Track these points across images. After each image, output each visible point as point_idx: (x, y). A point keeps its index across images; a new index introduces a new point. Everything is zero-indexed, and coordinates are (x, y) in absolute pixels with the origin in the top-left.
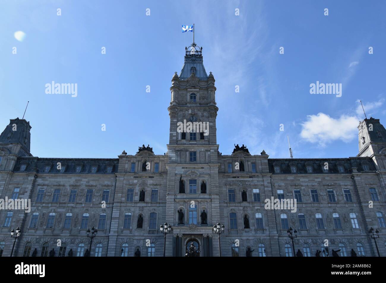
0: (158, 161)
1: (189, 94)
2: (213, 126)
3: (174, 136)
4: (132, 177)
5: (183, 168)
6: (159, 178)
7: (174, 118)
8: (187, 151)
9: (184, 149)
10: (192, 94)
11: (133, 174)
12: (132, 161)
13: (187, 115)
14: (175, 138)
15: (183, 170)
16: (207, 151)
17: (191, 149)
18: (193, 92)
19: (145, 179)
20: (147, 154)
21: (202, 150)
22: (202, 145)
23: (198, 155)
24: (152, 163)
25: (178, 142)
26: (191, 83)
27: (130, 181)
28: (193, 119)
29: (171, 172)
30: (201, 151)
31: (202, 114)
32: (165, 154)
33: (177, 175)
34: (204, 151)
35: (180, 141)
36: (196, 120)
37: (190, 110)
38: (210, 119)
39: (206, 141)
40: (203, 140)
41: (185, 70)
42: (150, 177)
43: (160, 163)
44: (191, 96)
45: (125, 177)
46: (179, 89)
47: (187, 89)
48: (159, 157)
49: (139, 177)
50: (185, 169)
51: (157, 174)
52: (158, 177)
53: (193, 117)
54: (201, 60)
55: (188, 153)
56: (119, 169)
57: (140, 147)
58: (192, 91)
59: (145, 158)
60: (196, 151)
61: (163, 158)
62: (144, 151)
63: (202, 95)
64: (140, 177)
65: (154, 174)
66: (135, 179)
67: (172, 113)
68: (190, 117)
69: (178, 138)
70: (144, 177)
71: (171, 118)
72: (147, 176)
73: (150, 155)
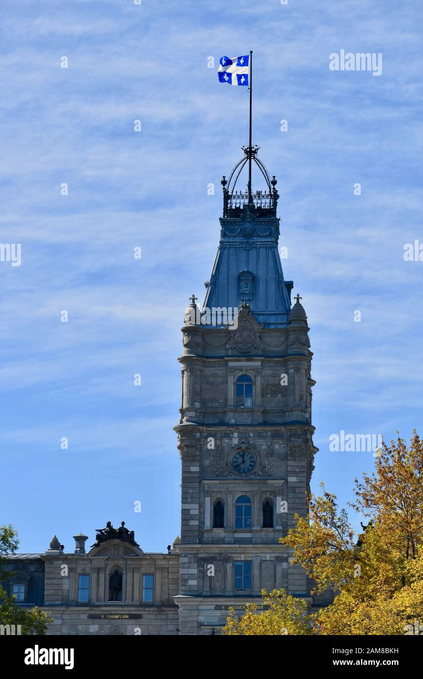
0: (152, 570)
1: (231, 380)
2: (298, 485)
3: (193, 518)
4: (84, 617)
5: (218, 608)
6: (156, 619)
7: (192, 461)
8: (227, 559)
9: (221, 554)
10: (241, 378)
11: (87, 608)
12: (79, 571)
13: (226, 449)
14: (196, 523)
15: (218, 613)
16: (280, 560)
17: (239, 555)
18: (244, 372)
19: (117, 620)
20: (121, 549)
21: (268, 558)
22: (266, 546)
23: (256, 572)
24: (135, 574)
25: (205, 535)
26: (240, 339)
27: (80, 628)
28: (244, 462)
29: (189, 619)
30: (264, 559)
31: (269, 447)
32: (169, 547)
33: (202, 627)
34: (272, 559)
35: (208, 531)
36: (250, 465)
37: (236, 435)
38: (290, 463)
39: (279, 531)
40: (270, 529)
41: (222, 279)
42: (132, 617)
43: (158, 575)
44: (238, 385)
45: (66, 617)
46: (204, 362)
47: (227, 361)
48: (153, 557)
49: (103, 616)
50: (223, 611)
51: (151, 609)
52: (153, 617)
53: (243, 457)
54: (270, 235)
55: (229, 566)
56: (45, 593)
57: (100, 531)
58: (242, 370)
59: (116, 562)
60: (250, 559)
61: (163, 562)
62: (111, 541)
63: (270, 379)
64: (105, 618)
65: (142, 609)
66: (91, 621)
67: (187, 446)
68: (235, 457)
69: (203, 523)
70: (117, 617)
71: (183, 459)
72: (125, 614)
73: (128, 552)
